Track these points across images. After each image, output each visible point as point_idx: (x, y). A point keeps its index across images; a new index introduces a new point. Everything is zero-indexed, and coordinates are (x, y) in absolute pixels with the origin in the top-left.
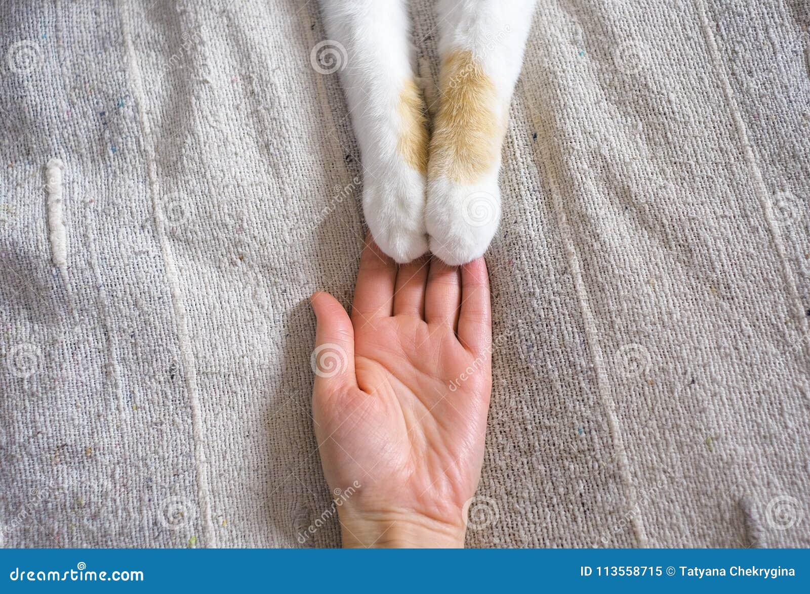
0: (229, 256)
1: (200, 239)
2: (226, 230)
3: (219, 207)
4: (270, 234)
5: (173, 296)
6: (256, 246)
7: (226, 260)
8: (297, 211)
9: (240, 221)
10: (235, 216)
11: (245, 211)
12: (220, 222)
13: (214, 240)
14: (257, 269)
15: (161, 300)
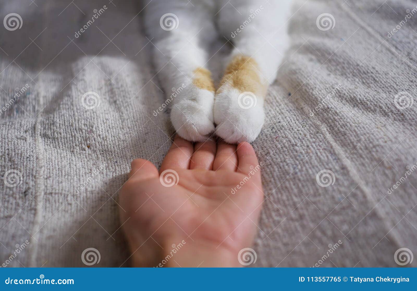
0: (80, 146)
1: (62, 136)
2: (81, 133)
3: (78, 121)
4: (110, 135)
5: (37, 158)
6: (100, 140)
7: (78, 148)
8: (130, 126)
9: (91, 128)
10: (88, 125)
11: (96, 122)
12: (77, 128)
13: (72, 137)
14: (98, 153)
15: (28, 159)
